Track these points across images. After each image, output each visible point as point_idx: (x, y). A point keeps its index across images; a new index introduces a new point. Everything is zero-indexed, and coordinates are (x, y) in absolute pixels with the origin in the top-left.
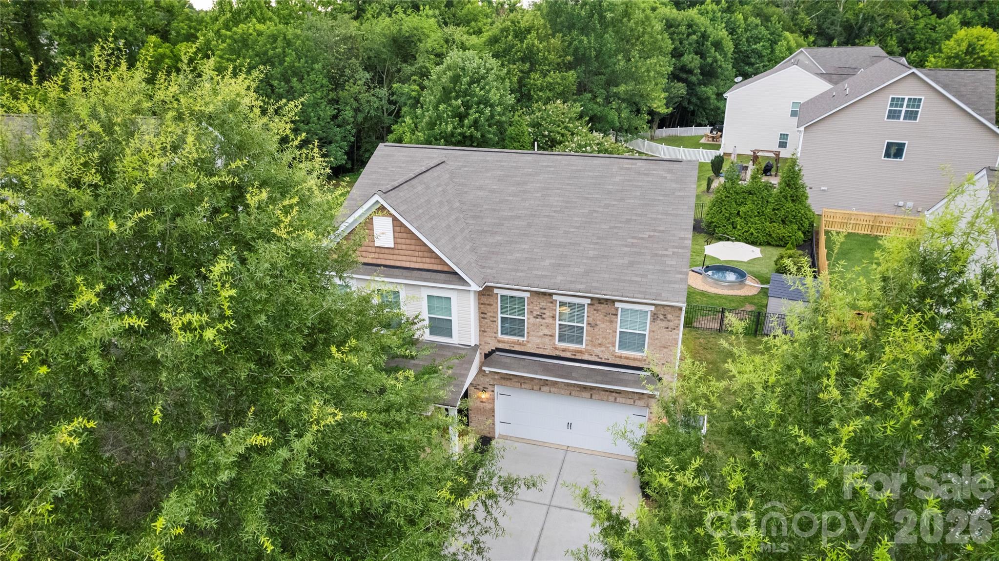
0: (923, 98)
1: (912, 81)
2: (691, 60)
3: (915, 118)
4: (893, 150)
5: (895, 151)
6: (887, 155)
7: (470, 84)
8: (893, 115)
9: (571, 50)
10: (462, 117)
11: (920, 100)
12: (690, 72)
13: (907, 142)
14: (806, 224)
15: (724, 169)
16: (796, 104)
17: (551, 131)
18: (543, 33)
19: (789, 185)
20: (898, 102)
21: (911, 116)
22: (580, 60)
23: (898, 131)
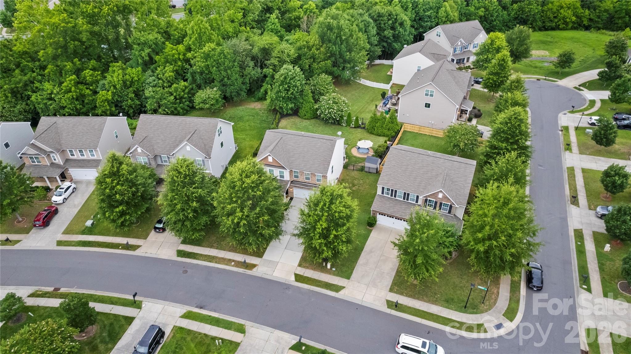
1: (430, 85)
2: (388, 33)
5: (428, 105)
6: (426, 106)
7: (290, 80)
8: (427, 95)
9: (329, 51)
10: (288, 90)
11: (434, 91)
12: (388, 38)
13: (431, 103)
14: (396, 130)
15: (386, 96)
16: (420, 67)
17: (319, 89)
18: (318, 47)
19: (390, 118)
20: (427, 91)
21: (432, 95)
22: (333, 55)
23: (428, 100)
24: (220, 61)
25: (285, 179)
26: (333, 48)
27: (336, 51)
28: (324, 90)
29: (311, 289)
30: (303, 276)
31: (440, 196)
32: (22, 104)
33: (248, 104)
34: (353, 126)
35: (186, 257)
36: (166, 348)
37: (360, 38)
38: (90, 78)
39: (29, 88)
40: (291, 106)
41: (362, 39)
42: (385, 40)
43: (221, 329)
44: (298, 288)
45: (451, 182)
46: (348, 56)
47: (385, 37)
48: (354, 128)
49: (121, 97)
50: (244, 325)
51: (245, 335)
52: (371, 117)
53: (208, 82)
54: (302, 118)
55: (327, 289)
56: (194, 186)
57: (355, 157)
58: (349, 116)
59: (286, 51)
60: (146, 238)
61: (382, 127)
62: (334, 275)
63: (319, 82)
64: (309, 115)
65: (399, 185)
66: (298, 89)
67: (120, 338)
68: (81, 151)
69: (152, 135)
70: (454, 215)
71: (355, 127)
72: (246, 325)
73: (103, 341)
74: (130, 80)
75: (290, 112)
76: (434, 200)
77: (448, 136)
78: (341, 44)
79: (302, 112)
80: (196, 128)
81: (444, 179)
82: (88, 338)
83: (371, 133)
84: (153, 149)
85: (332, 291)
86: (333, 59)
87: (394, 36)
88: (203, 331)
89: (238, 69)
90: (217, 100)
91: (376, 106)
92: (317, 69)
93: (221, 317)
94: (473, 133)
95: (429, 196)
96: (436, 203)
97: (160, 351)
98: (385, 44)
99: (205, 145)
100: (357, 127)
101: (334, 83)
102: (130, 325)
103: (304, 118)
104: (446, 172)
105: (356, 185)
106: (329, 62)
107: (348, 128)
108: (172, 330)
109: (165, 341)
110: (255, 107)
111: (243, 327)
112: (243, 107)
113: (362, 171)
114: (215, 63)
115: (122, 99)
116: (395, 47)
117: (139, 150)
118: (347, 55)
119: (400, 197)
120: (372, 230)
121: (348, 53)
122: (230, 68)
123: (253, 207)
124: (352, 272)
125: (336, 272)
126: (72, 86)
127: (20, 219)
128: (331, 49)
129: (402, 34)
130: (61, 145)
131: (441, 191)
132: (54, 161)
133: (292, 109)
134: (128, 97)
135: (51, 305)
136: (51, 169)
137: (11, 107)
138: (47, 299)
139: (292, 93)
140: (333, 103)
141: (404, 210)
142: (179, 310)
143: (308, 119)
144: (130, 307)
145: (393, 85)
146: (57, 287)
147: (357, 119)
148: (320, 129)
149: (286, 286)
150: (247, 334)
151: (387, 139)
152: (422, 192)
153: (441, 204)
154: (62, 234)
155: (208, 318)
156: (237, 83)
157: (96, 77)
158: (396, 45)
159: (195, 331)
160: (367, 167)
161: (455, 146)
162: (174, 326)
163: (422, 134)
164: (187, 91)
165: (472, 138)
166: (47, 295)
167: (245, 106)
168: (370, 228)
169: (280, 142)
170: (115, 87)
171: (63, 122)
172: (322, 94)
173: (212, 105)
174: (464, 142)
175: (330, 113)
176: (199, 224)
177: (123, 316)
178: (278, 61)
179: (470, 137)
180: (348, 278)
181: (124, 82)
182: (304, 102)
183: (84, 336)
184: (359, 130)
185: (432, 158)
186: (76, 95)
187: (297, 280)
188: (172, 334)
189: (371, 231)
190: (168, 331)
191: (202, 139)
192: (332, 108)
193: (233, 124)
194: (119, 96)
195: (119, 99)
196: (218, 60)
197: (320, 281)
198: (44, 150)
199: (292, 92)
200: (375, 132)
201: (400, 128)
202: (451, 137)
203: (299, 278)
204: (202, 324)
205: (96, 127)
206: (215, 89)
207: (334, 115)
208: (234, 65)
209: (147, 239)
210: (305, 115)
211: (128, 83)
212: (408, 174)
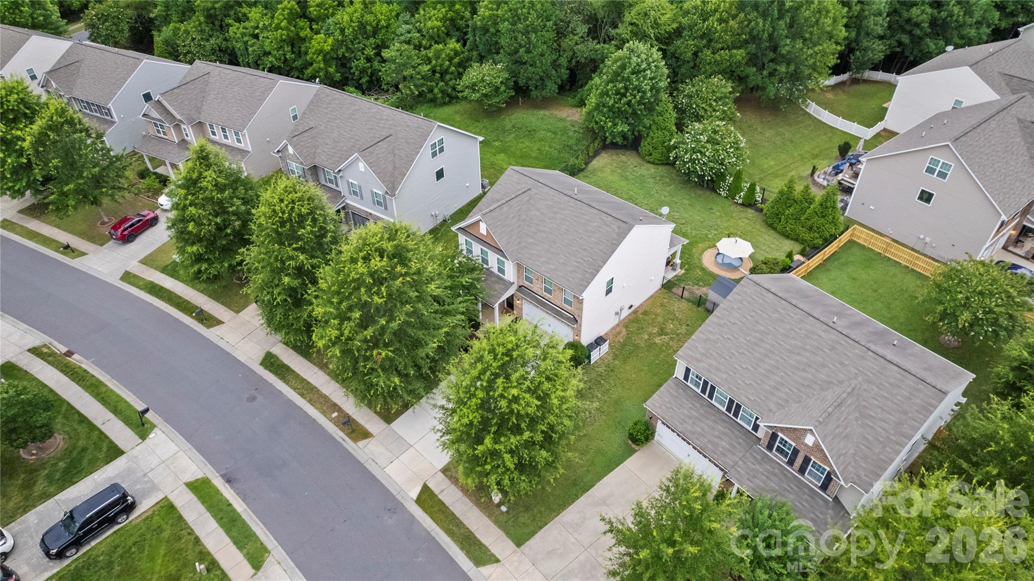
0: (953, 165)
1: (948, 150)
3: (945, 178)
4: (925, 196)
5: (926, 197)
6: (920, 198)
7: (631, 74)
8: (930, 170)
9: (747, 30)
10: (622, 95)
11: (951, 166)
13: (935, 194)
14: (827, 235)
15: (850, 154)
16: (958, 102)
17: (697, 106)
18: (725, 15)
19: (822, 205)
20: (935, 162)
21: (942, 175)
22: (754, 38)
23: (931, 184)
24: (520, 11)
25: (506, 277)
26: (757, 24)
27: (764, 31)
28: (706, 110)
29: (432, 533)
30: (436, 496)
31: (809, 440)
32: (218, 37)
33: (562, 108)
34: (740, 201)
35: (271, 371)
36: (122, 535)
37: (828, 12)
38: (315, 10)
39: (232, 13)
40: (622, 127)
41: (831, 15)
42: (908, 28)
43: (227, 540)
44: (412, 518)
45: (857, 414)
46: (787, 48)
47: (909, 21)
48: (740, 204)
49: (353, 52)
50: (269, 552)
51: (255, 574)
52: (781, 193)
53: (494, 51)
54: (643, 158)
55: (462, 549)
56: (294, 246)
57: (703, 269)
58: (738, 176)
59: (652, 13)
60: (238, 312)
61: (797, 219)
62: (496, 522)
63: (701, 91)
64: (656, 155)
65: (725, 376)
66: (642, 97)
67: (76, 483)
68: (224, 130)
69: (323, 128)
70: (836, 499)
71: (743, 205)
72: (272, 552)
73: (49, 478)
74: (374, 24)
75: (619, 140)
76: (794, 444)
77: (938, 286)
78: (781, 17)
79: (645, 146)
80: (392, 132)
81: (839, 401)
82: (37, 459)
83: (771, 226)
84: (315, 152)
85: (470, 558)
86: (752, 47)
87: (933, 23)
88: (199, 532)
89: (552, 35)
90: (497, 89)
91: (814, 169)
92: (709, 64)
93: (244, 516)
94: (1009, 296)
95: (782, 430)
96: (796, 452)
97: (108, 537)
98: (905, 39)
99: (395, 168)
100: (749, 203)
101: (736, 101)
102: (107, 463)
103: (647, 159)
104: (854, 383)
105: (666, 334)
106: (740, 54)
107: (728, 203)
108: (157, 503)
109: (131, 522)
110: (568, 116)
111: (263, 556)
112: (547, 113)
113: (699, 305)
114: (509, 13)
115: (353, 55)
116: (928, 47)
117: (291, 150)
118: (786, 45)
119: (722, 403)
120: (637, 451)
121: (788, 41)
122: (535, 31)
123: (364, 324)
124: (534, 533)
125: (503, 519)
126: (285, 19)
127: (106, 220)
128: (753, 23)
129: (957, 21)
130: (200, 113)
131: (811, 430)
132: (186, 138)
133: (624, 136)
134: (363, 54)
135: (41, 377)
136: (177, 149)
137: (202, 39)
138: (45, 364)
139: (629, 103)
140: (708, 142)
141: (716, 437)
142: (194, 467)
143: (653, 163)
144: (132, 430)
145: (883, 134)
146: (72, 350)
147: (752, 189)
148: (668, 189)
149: (392, 504)
150: (259, 574)
151: (797, 247)
152: (770, 410)
153: (807, 460)
154: (139, 262)
155: (225, 508)
156: (541, 62)
157: (326, 9)
158: (931, 44)
159: (186, 524)
160: (711, 302)
161: (944, 316)
162: (166, 497)
163: (889, 259)
164: (456, 60)
165: (1002, 309)
166: (51, 359)
167: (551, 112)
168: (633, 446)
169: (519, 198)
170: (342, 31)
171: (220, 74)
172: (698, 118)
173: (486, 95)
174: (974, 314)
175: (693, 161)
176: (297, 319)
177: (111, 442)
178: (631, 32)
179: (997, 306)
180: (519, 542)
181: (362, 26)
182: (654, 127)
183: (33, 454)
184: (750, 212)
185: (834, 336)
186: (288, 35)
187: (419, 501)
188: (150, 513)
189: (632, 452)
190: (144, 506)
191: (394, 155)
192: (701, 153)
193: (481, 139)
194: (348, 49)
195: (347, 55)
196: (516, 10)
197: (460, 524)
198: (172, 115)
199: (630, 101)
200: (779, 227)
201: (839, 232)
202: (946, 289)
203: (427, 499)
204: (208, 514)
205: (258, 94)
206: (499, 66)
207: (701, 168)
208: (545, 26)
209: (240, 314)
210: (651, 155)
211: (369, 28)
212: (758, 355)
